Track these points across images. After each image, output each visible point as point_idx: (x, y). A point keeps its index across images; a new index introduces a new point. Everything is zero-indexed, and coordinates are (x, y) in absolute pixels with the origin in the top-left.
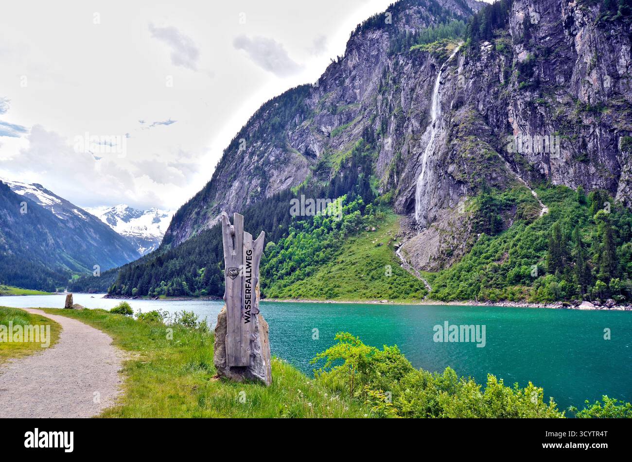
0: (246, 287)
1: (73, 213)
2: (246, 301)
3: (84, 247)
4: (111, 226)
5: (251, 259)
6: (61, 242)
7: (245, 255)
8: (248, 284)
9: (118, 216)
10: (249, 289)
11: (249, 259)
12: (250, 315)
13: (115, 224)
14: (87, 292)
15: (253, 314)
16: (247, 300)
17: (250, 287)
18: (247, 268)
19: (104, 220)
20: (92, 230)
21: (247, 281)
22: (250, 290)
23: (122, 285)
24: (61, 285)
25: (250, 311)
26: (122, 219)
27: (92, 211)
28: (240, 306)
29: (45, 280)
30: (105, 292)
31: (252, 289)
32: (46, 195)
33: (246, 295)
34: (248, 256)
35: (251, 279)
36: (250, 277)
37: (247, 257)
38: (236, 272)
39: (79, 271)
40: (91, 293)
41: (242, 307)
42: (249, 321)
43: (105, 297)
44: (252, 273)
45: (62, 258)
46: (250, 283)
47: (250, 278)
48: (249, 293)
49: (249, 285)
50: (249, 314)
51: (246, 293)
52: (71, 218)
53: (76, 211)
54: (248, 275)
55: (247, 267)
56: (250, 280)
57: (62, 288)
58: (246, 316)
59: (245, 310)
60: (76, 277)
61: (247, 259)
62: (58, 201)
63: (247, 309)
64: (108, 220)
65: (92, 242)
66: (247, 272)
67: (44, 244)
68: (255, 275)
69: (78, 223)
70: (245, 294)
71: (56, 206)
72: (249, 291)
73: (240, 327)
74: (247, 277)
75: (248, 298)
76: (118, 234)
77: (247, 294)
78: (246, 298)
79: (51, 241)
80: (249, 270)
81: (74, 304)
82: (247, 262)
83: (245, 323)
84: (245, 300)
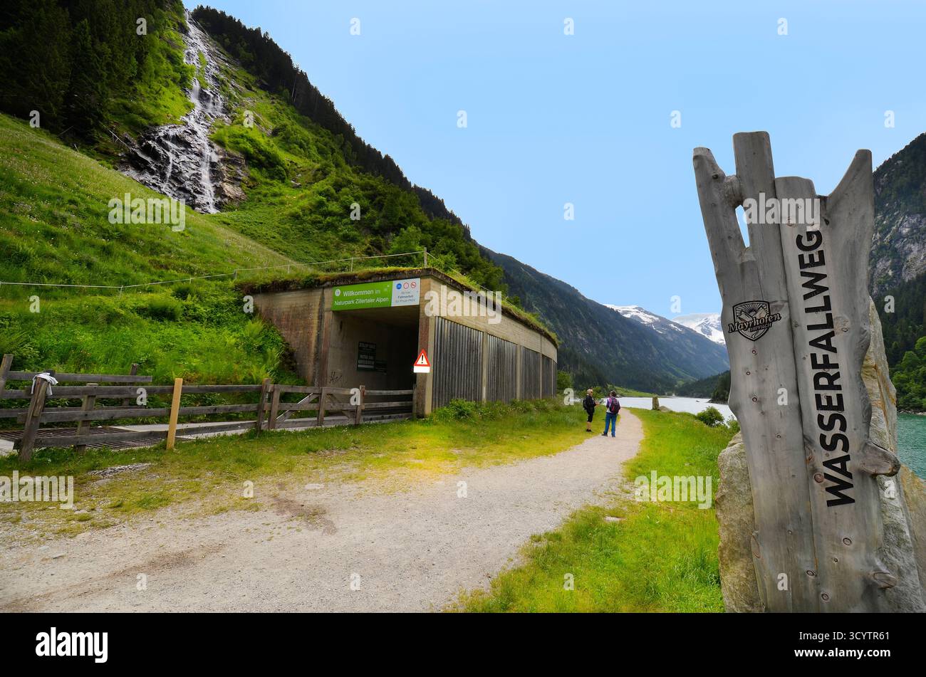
0: (815, 365)
1: (670, 328)
2: (820, 418)
3: (684, 356)
4: (706, 335)
5: (822, 262)
6: (664, 353)
7: (792, 253)
8: (820, 353)
9: (712, 326)
10: (832, 372)
11: (812, 264)
12: (849, 475)
13: (710, 333)
14: (692, 396)
15: (863, 473)
16: (827, 415)
17: (836, 366)
18: (806, 297)
19: (699, 331)
20: (689, 341)
21: (814, 343)
22: (837, 376)
23: (725, 391)
24: (669, 389)
25: (847, 458)
26: (716, 328)
27: (686, 325)
28: (798, 438)
29: (655, 385)
30: (709, 397)
31: (844, 369)
32: (647, 316)
33: (818, 397)
34: (806, 255)
35: (832, 334)
36: (830, 323)
37: (801, 257)
38: (762, 314)
39: (682, 377)
40: (696, 397)
41: (807, 441)
42: (846, 500)
43: (709, 402)
44: (835, 311)
45: (666, 366)
46: (834, 350)
47: (827, 331)
48: (831, 386)
49: (826, 357)
50: (843, 471)
51: (817, 386)
52: (669, 332)
53: (672, 325)
54: (820, 318)
55: (807, 291)
56: (828, 337)
57: (670, 392)
58: (827, 476)
59: (821, 456)
60: (681, 383)
61: (802, 265)
62: (657, 319)
63: (832, 447)
64: (703, 330)
65: (691, 352)
66: (808, 310)
67: (651, 355)
68: (853, 315)
69: (675, 336)
70: (812, 392)
71: (655, 323)
72: (831, 379)
73: (809, 516)
74: (810, 328)
75: (829, 407)
76: (714, 342)
77: (823, 393)
78: (819, 406)
79: (656, 353)
80: (818, 301)
81: (660, 406)
82: (803, 274)
83: (830, 503)
84: (816, 413)
